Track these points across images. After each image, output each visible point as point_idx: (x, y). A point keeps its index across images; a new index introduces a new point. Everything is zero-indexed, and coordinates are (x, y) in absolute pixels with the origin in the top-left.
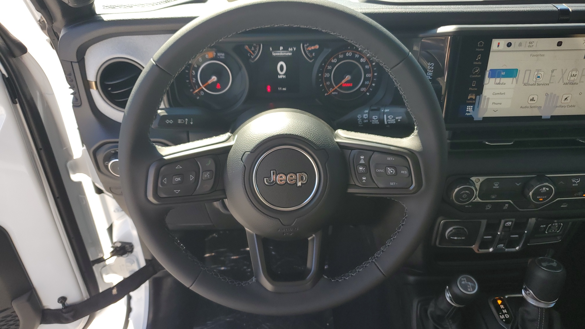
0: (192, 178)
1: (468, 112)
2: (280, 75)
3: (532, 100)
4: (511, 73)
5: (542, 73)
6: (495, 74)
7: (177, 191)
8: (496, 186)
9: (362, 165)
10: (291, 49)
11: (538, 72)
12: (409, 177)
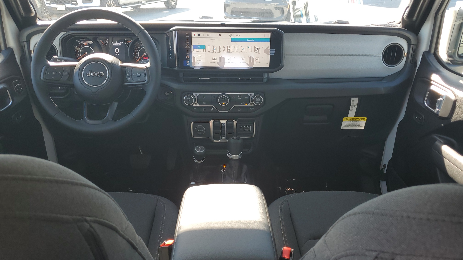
0: (60, 73)
1: (188, 64)
2: (116, 53)
3: (214, 59)
4: (203, 47)
5: (216, 47)
6: (196, 47)
7: (53, 78)
8: (204, 98)
9: (128, 73)
10: (121, 43)
11: (213, 47)
12: (144, 77)
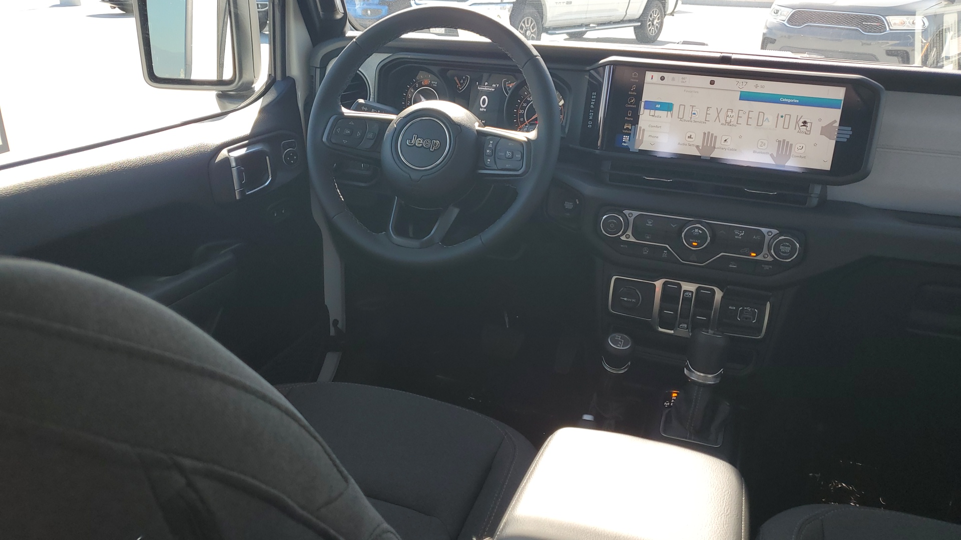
0: (359, 134)
1: (625, 142)
2: (482, 108)
3: (690, 137)
4: (667, 107)
5: (698, 110)
6: (651, 105)
7: (345, 142)
8: (650, 223)
9: (490, 149)
10: (495, 86)
11: (693, 108)
12: (520, 160)
